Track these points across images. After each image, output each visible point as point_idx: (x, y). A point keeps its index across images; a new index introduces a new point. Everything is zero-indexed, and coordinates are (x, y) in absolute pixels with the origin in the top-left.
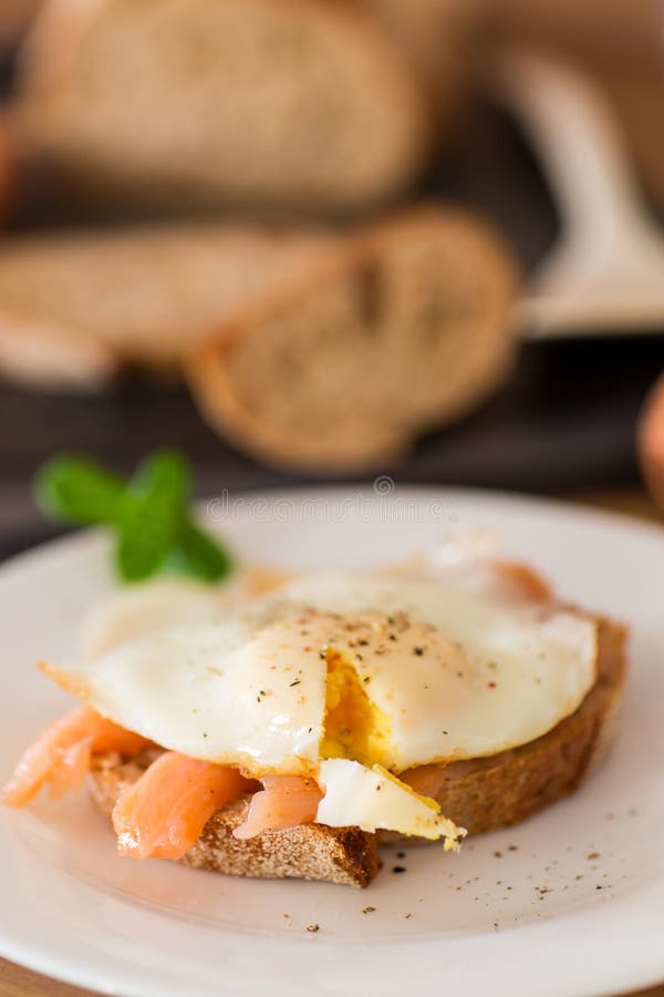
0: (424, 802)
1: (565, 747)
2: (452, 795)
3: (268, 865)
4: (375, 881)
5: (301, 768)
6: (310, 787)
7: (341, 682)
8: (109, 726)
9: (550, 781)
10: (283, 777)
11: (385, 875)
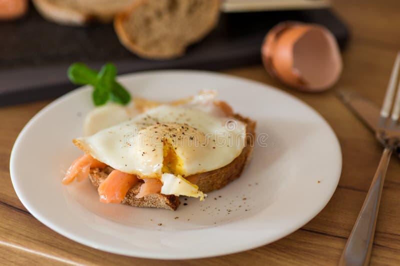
0: (194, 186)
1: (236, 166)
2: (202, 182)
3: (146, 204)
4: (178, 209)
5: (156, 176)
6: (158, 182)
7: (168, 149)
8: (96, 161)
9: (231, 176)
10: (151, 179)
11: (181, 206)
